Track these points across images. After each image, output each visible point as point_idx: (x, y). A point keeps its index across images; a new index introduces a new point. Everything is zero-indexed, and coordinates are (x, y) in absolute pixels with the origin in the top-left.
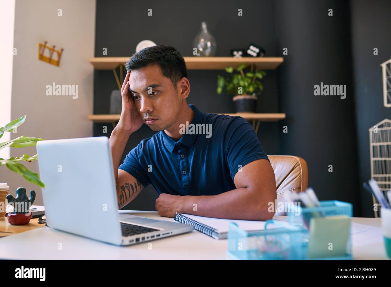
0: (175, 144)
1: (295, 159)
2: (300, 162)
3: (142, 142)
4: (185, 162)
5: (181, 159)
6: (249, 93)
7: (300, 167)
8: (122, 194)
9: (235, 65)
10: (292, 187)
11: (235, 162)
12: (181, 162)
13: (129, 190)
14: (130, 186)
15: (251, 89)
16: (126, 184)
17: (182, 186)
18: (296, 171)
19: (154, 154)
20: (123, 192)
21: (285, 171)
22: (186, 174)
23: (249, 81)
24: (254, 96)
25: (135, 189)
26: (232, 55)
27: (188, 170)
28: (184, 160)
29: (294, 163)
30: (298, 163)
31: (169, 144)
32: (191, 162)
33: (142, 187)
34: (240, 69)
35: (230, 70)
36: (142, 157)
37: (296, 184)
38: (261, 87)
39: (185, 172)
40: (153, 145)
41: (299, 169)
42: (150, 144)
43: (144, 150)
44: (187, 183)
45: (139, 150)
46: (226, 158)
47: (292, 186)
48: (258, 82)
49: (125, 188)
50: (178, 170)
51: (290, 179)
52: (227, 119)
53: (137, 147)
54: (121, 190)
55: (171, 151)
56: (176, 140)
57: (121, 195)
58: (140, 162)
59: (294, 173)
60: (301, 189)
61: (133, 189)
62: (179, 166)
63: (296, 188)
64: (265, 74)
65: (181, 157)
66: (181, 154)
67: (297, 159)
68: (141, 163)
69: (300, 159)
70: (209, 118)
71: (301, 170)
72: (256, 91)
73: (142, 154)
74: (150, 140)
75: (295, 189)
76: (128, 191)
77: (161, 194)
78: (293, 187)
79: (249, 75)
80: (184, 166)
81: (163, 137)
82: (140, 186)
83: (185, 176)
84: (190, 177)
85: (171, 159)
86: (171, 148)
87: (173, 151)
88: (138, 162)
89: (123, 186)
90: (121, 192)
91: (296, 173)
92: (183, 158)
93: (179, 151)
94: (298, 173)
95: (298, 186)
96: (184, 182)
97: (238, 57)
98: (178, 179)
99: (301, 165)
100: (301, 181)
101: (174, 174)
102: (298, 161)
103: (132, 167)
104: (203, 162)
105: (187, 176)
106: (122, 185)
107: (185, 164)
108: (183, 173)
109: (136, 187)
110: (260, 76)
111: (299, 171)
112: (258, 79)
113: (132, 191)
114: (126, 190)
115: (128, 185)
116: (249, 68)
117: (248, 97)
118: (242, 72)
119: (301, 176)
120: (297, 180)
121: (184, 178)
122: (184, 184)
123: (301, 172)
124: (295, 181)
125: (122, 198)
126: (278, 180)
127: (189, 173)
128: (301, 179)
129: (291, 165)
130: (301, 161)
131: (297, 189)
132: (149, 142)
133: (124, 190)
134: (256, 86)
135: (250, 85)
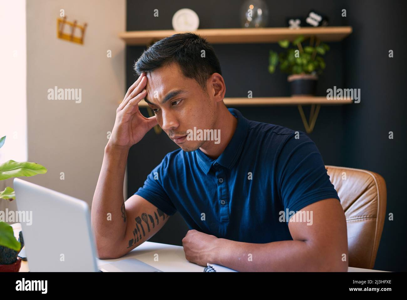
0: (211, 164)
1: (369, 177)
2: (377, 181)
3: (168, 156)
4: (224, 188)
5: (219, 184)
6: (307, 72)
7: (376, 187)
8: (137, 228)
9: (291, 38)
10: (363, 215)
11: (291, 200)
12: (219, 188)
13: (147, 222)
14: (148, 218)
15: (311, 68)
16: (143, 214)
17: (220, 219)
18: (370, 193)
19: (183, 175)
20: (139, 225)
21: (356, 191)
22: (225, 204)
23: (309, 57)
24: (313, 76)
25: (155, 221)
26: (288, 25)
27: (228, 200)
28: (223, 186)
29: (368, 181)
30: (373, 182)
31: (204, 163)
32: (231, 189)
33: (165, 217)
34: (297, 42)
35: (285, 44)
36: (166, 180)
37: (370, 210)
38: (323, 65)
39: (223, 202)
40: (183, 161)
41: (374, 190)
42: (179, 160)
43: (170, 169)
44: (225, 217)
45: (164, 169)
46: (278, 191)
47: (364, 212)
48: (319, 58)
49: (142, 219)
50: (215, 198)
51: (362, 203)
52: (282, 135)
53: (161, 165)
54: (136, 222)
55: (206, 173)
56: (213, 158)
57: (135, 229)
58: (163, 185)
59: (367, 196)
60: (376, 217)
61: (152, 221)
62: (216, 193)
63: (370, 215)
64: (327, 48)
65: (218, 181)
66: (219, 177)
67: (372, 175)
68: (164, 187)
69: (376, 176)
70: (258, 130)
71: (378, 192)
72: (317, 69)
73: (167, 176)
74: (178, 154)
75: (368, 216)
76: (145, 223)
77: (189, 231)
78: (365, 214)
79: (309, 49)
80: (223, 194)
81: (197, 154)
82: (162, 217)
83: (223, 207)
84: (230, 210)
85: (205, 182)
86: (206, 169)
87: (209, 173)
88: (160, 185)
89: (139, 217)
90: (136, 225)
91: (371, 196)
92: (222, 183)
93: (217, 174)
94: (374, 195)
95: (373, 213)
96: (223, 215)
97: (295, 28)
98: (214, 210)
99: (378, 185)
100: (377, 207)
101: (209, 203)
102: (374, 180)
103: (152, 193)
104: (248, 192)
105: (226, 207)
106: (137, 216)
107: (224, 191)
108: (222, 203)
109: (157, 218)
110: (321, 50)
111: (374, 192)
112: (318, 55)
113: (152, 224)
114: (143, 223)
115: (146, 215)
116: (308, 41)
117: (306, 77)
118: (300, 46)
119: (377, 200)
120: (371, 205)
121: (223, 210)
122: (221, 217)
123: (377, 195)
124: (369, 206)
125: (137, 233)
126: (345, 202)
127: (228, 204)
128: (377, 204)
129: (364, 184)
130: (377, 179)
131: (372, 217)
132: (178, 156)
133: (140, 222)
134: (316, 63)
135: (309, 62)
